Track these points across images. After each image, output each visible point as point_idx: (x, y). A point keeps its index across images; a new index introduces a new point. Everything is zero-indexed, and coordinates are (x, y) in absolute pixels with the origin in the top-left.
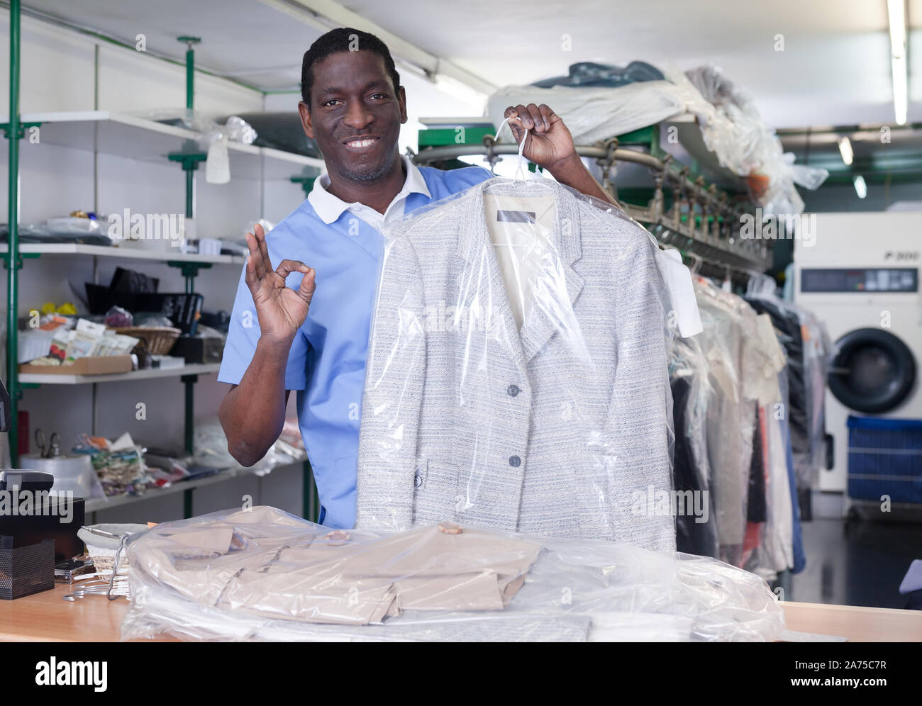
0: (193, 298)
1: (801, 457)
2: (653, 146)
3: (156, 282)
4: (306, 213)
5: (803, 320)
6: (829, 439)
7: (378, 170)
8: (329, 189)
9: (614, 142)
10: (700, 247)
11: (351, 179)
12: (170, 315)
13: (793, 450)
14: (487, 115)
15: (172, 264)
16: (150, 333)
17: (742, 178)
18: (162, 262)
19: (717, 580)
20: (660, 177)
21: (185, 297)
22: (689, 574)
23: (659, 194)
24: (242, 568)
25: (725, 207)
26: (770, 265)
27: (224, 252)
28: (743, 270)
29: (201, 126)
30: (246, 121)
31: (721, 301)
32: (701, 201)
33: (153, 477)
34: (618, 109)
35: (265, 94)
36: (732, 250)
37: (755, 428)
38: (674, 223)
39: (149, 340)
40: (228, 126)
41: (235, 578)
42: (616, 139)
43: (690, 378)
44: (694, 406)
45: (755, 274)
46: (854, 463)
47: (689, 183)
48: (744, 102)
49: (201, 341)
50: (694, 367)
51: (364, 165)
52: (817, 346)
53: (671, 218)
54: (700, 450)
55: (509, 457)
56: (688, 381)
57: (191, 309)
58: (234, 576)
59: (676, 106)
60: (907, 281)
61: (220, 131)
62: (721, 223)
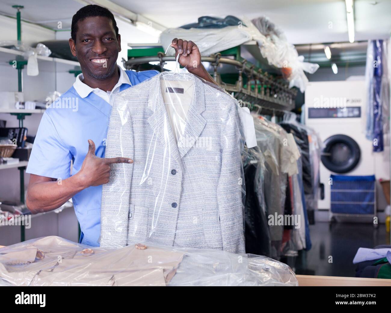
0: (23, 130)
1: (309, 196)
2: (238, 56)
3: (5, 122)
4: (72, 93)
5: (309, 133)
6: (322, 186)
7: (107, 74)
8: (83, 81)
9: (219, 55)
10: (261, 102)
11: (94, 77)
12: (11, 138)
13: (305, 193)
14: (160, 42)
15: (12, 114)
16: (2, 147)
17: (280, 69)
19: (267, 267)
20: (241, 70)
21: (19, 129)
22: (254, 265)
23: (240, 78)
24: (40, 270)
25: (272, 82)
26: (293, 107)
27: (37, 108)
28: (280, 111)
29: (24, 49)
30: (46, 45)
31: (270, 128)
32: (261, 80)
34: (221, 39)
35: (56, 31)
36: (276, 101)
37: (287, 186)
38: (248, 92)
39: (2, 151)
40: (37, 48)
41: (37, 275)
42: (219, 53)
43: (256, 164)
44: (258, 177)
45: (286, 112)
46: (334, 196)
47: (255, 72)
48: (280, 33)
49: (27, 150)
50: (258, 159)
51: (100, 72)
52: (315, 144)
53: (247, 89)
54: (261, 198)
55: (172, 203)
56: (255, 166)
57: (22, 135)
58: (36, 274)
59: (248, 37)
60: (356, 112)
61: (33, 51)
62: (270, 89)
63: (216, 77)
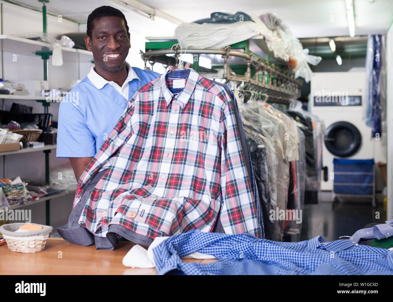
0: (48, 116)
2: (246, 49)
3: (31, 109)
5: (313, 120)
6: (326, 169)
7: (119, 68)
10: (268, 91)
12: (37, 123)
14: (175, 36)
15: (38, 101)
16: (28, 132)
18: (34, 100)
20: (249, 62)
21: (44, 116)
23: (249, 70)
25: (279, 73)
26: (299, 96)
28: (287, 99)
29: (49, 40)
30: (70, 38)
31: (275, 115)
32: (268, 71)
33: (31, 195)
34: (231, 33)
35: (79, 24)
38: (256, 81)
39: (28, 135)
40: (61, 40)
42: (229, 47)
45: (292, 100)
46: (336, 178)
47: (263, 64)
48: (286, 28)
49: (52, 135)
50: (265, 144)
51: (114, 65)
53: (254, 79)
57: (47, 120)
59: (255, 32)
60: (357, 101)
61: (58, 42)
62: (277, 79)
63: (226, 68)
